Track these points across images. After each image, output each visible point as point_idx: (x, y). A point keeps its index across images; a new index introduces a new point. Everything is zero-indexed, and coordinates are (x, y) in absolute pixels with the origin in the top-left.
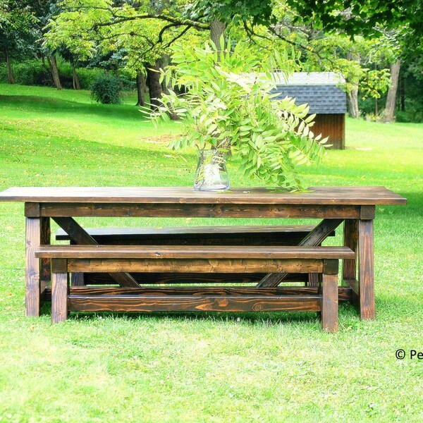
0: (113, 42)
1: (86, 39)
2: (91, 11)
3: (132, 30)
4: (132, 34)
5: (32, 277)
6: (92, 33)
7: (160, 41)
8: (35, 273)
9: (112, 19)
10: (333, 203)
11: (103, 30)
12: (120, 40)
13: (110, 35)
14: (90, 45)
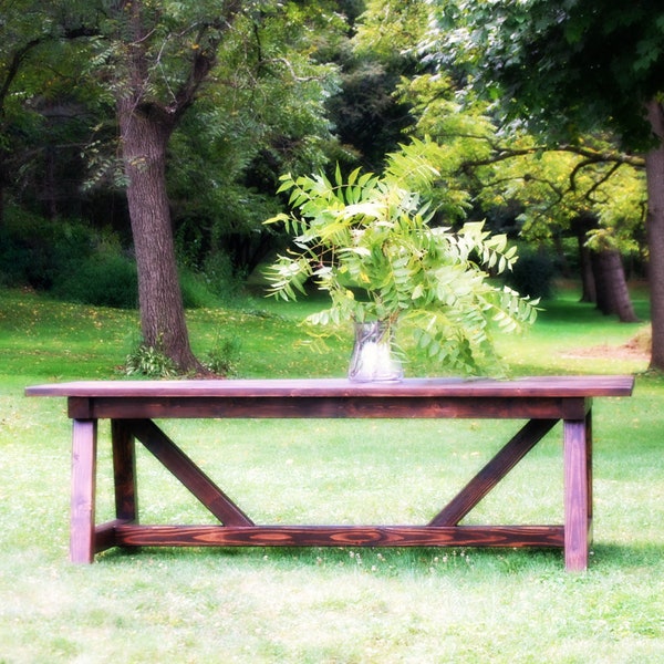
0: (499, 192)
1: (452, 188)
2: (457, 141)
3: (527, 171)
4: (527, 178)
5: (81, 507)
6: (463, 178)
7: (573, 187)
8: (83, 502)
9: (493, 154)
10: (520, 393)
11: (481, 172)
12: (511, 189)
13: (492, 180)
14: (461, 198)
